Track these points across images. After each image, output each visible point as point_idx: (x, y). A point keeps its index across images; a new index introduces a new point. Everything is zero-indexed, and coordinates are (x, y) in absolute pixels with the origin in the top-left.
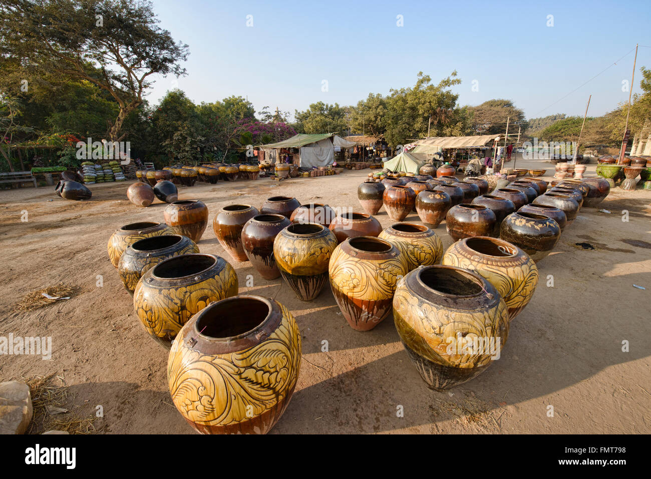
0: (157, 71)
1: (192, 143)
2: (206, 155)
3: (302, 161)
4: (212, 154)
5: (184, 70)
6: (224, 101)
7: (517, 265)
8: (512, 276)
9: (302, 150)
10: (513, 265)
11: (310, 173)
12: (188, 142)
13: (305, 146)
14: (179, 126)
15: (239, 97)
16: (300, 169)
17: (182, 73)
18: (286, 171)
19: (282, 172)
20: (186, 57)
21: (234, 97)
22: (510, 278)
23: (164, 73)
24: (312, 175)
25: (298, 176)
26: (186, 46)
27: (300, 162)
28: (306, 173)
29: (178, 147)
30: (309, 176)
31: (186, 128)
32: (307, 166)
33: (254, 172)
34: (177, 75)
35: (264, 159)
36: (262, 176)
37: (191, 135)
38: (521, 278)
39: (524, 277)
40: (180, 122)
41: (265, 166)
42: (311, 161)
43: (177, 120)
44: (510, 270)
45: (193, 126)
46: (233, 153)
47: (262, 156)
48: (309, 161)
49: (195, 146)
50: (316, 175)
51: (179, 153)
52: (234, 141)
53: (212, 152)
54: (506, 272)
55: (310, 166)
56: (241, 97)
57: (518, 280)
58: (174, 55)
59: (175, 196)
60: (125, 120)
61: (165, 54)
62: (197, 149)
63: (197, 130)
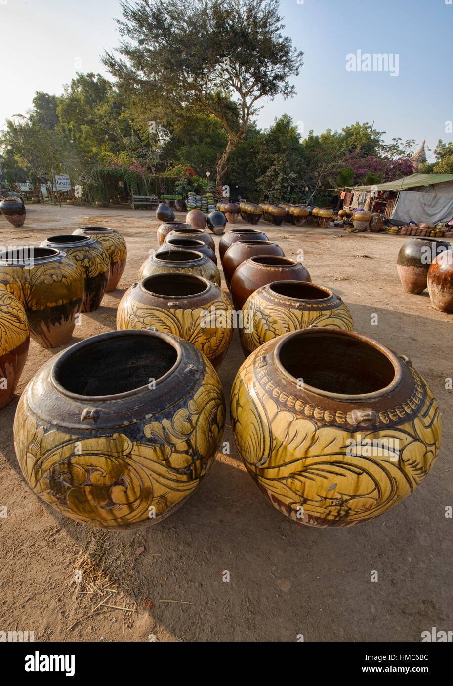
0: (266, 94)
1: (283, 180)
2: (294, 195)
3: (396, 211)
4: (301, 195)
5: (293, 87)
6: (343, 130)
7: (311, 417)
8: (279, 432)
9: (403, 195)
10: (302, 412)
11: (400, 230)
12: (279, 179)
13: (410, 189)
14: (275, 160)
15: (364, 124)
16: (388, 222)
17: (291, 92)
18: (365, 221)
19: (359, 222)
20: (299, 70)
21: (358, 124)
22: (270, 432)
23: (272, 95)
24: (402, 232)
25: (381, 231)
26: (301, 54)
27: (394, 211)
28: (395, 228)
29: (269, 185)
30: (397, 233)
31: (281, 162)
32: (402, 220)
33: (325, 218)
34: (285, 96)
35: (351, 204)
36: (337, 225)
37: (285, 172)
38: (295, 449)
39: (307, 452)
40: (276, 156)
41: (346, 213)
42: (411, 213)
43: (274, 153)
44: (286, 417)
45: (288, 160)
46: (324, 196)
47: (348, 200)
48: (407, 212)
49: (285, 184)
50: (409, 233)
51: (269, 191)
52: (330, 180)
53: (301, 192)
54: (271, 417)
55: (407, 221)
56: (367, 124)
57: (285, 448)
58: (287, 69)
59: (221, 228)
60: (232, 153)
61: (278, 69)
62: (287, 188)
63: (292, 165)
